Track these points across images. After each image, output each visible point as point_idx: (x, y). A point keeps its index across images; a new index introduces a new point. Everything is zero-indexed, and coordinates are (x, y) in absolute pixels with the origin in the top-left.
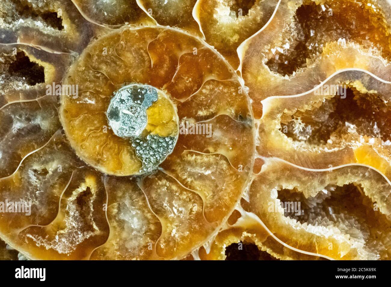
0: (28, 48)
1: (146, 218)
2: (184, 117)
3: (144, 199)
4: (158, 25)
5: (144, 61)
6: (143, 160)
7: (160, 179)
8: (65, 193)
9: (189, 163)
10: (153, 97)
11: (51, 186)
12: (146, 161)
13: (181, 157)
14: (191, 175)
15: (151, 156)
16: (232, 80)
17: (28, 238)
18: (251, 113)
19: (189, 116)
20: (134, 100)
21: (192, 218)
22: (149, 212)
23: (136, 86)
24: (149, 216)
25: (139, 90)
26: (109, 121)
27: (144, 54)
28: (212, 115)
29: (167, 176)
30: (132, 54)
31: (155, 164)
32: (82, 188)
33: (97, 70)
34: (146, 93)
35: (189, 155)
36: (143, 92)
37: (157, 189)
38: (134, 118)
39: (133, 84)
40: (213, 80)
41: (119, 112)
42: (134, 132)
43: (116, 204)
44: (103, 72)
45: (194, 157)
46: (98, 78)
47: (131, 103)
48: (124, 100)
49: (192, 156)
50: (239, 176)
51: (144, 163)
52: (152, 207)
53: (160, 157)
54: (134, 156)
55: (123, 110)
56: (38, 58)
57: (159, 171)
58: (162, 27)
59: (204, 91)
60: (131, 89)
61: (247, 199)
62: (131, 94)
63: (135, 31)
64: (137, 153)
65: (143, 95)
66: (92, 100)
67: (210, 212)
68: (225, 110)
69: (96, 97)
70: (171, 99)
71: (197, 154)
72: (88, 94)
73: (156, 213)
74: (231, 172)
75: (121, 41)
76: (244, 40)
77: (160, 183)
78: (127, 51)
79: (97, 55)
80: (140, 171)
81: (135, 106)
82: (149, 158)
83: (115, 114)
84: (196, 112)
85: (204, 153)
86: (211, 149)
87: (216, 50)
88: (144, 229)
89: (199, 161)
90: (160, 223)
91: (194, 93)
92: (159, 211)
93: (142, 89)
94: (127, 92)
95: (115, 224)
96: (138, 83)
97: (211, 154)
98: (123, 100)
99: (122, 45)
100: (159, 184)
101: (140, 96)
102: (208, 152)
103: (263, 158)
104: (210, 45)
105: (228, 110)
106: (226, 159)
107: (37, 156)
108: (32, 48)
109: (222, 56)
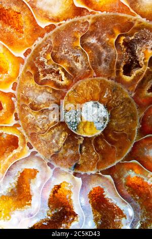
1: (40, 105)
2: (84, 139)
4: (135, 142)
5: (119, 128)
8: (64, 69)
9: (61, 134)
11: (69, 63)
13: (65, 131)
14: (55, 133)
16: (96, 168)
17: (47, 44)
18: (77, 171)
19: (84, 141)
21: (35, 126)
24: (42, 106)
25: (104, 121)
26: (93, 102)
27: (122, 130)
28: (81, 153)
30: (124, 124)
32: (64, 78)
33: (121, 104)
35: (65, 135)
39: (108, 119)
40: (98, 159)
41: (97, 108)
42: (84, 112)
43: (51, 92)
44: (119, 106)
45: (63, 137)
46: (117, 103)
48: (101, 112)
52: (45, 109)
53: (68, 121)
58: (133, 143)
59: (94, 153)
60: (106, 118)
61: (37, 155)
63: (135, 129)
64: (73, 110)
66: (106, 96)
67: (36, 136)
68: (82, 160)
69: (107, 98)
70: (95, 136)
71: (64, 139)
72: (110, 95)
73: (42, 110)
74: (51, 152)
76: (114, 181)
79: (129, 106)
82: (69, 115)
83: (96, 105)
84: (85, 146)
85: (64, 143)
87: (113, 165)
88: (36, 102)
89: (61, 139)
90: (37, 110)
91: (95, 148)
92: (42, 112)
94: (105, 115)
95: (42, 89)
96: (108, 122)
99: (130, 120)
102: (64, 145)
103: (54, 169)
104: (117, 164)
106: (58, 152)
107: (86, 60)
108: (142, 74)
109: (109, 167)
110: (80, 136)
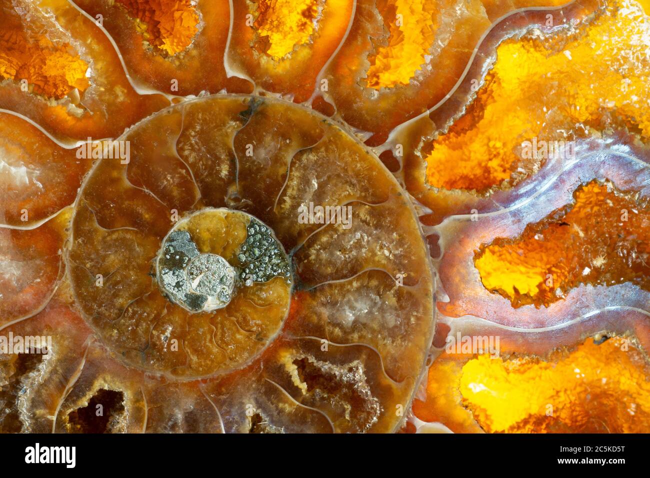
0: (65, 406)
1: (358, 289)
2: (224, 199)
3: (330, 286)
4: (73, 205)
5: (124, 240)
6: (274, 275)
7: (307, 256)
8: (294, 397)
9: (293, 207)
10: (182, 238)
11: (278, 414)
12: (275, 271)
13: (283, 218)
15: (270, 261)
16: (184, 113)
18: (241, 98)
19: (225, 192)
20: (182, 268)
21: (375, 222)
22: (351, 283)
23: (160, 259)
24: (355, 284)
25: (168, 257)
26: (203, 311)
27: (114, 237)
28: (231, 157)
29: (306, 245)
30: (110, 254)
31: (283, 259)
32: (293, 370)
33: (121, 312)
34: (174, 248)
35: (283, 206)
36: (172, 251)
37: (321, 264)
38: (209, 273)
39: (156, 264)
40: (178, 143)
41: (193, 294)
42: (229, 278)
43: (328, 329)
44: (127, 303)
45: (287, 198)
46: (134, 313)
47: (184, 273)
48: (178, 283)
49: (285, 201)
50: (332, 138)
51: (279, 274)
52: (345, 277)
53: (275, 248)
54: (265, 286)
55: (193, 286)
56: (84, 395)
57: (295, 255)
58: (77, 200)
59: (191, 160)
60: (163, 268)
61: (366, 136)
62: (170, 270)
63: (74, 243)
64: (261, 281)
65: (176, 253)
66: (166, 329)
67: (372, 195)
68: (227, 135)
69: (163, 323)
70: (192, 213)
71: (284, 194)
72: (154, 332)
73: (356, 273)
74: (323, 149)
75: (85, 266)
76: (126, 80)
77: (313, 257)
78: (104, 261)
80: (289, 282)
81: (190, 268)
82: (272, 266)
83: (196, 301)
84: (221, 179)
85: (284, 182)
86: (282, 171)
87: (132, 126)
88: (373, 296)
89: (295, 193)
90: (371, 271)
91: (191, 176)
92: (353, 269)
93: (167, 252)
94: (166, 275)
95: (356, 336)
96: (156, 256)
97: (288, 173)
98: (176, 283)
99: (92, 267)
100: (314, 260)
101: (178, 257)
102: (284, 177)
103: (314, 95)
104: (122, 133)
105: (229, 130)
106: (301, 153)
107: (230, 425)
108: (66, 400)
109: (143, 120)
110: (237, 208)
